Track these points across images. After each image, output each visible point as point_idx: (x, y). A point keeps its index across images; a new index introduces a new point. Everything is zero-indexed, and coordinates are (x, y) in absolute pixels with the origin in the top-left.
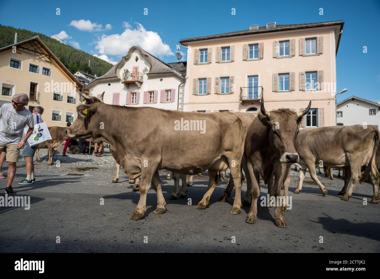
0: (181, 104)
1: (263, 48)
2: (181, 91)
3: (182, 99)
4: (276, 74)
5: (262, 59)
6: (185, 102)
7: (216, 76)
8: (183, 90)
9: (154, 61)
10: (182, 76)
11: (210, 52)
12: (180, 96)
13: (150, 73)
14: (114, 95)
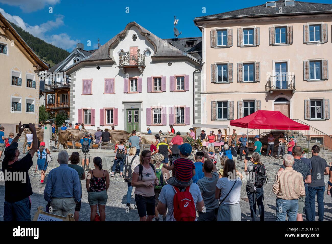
0: (197, 93)
1: (292, 32)
2: (196, 78)
3: (199, 87)
4: (308, 61)
5: (291, 44)
6: (202, 91)
7: (239, 62)
8: (199, 78)
9: (158, 41)
10: (198, 61)
11: (231, 34)
12: (196, 84)
13: (156, 55)
14: (107, 80)
